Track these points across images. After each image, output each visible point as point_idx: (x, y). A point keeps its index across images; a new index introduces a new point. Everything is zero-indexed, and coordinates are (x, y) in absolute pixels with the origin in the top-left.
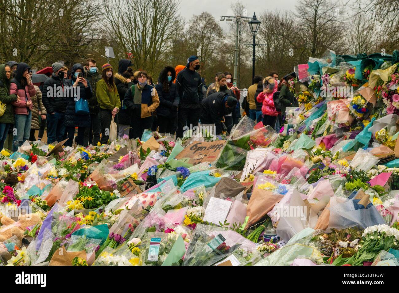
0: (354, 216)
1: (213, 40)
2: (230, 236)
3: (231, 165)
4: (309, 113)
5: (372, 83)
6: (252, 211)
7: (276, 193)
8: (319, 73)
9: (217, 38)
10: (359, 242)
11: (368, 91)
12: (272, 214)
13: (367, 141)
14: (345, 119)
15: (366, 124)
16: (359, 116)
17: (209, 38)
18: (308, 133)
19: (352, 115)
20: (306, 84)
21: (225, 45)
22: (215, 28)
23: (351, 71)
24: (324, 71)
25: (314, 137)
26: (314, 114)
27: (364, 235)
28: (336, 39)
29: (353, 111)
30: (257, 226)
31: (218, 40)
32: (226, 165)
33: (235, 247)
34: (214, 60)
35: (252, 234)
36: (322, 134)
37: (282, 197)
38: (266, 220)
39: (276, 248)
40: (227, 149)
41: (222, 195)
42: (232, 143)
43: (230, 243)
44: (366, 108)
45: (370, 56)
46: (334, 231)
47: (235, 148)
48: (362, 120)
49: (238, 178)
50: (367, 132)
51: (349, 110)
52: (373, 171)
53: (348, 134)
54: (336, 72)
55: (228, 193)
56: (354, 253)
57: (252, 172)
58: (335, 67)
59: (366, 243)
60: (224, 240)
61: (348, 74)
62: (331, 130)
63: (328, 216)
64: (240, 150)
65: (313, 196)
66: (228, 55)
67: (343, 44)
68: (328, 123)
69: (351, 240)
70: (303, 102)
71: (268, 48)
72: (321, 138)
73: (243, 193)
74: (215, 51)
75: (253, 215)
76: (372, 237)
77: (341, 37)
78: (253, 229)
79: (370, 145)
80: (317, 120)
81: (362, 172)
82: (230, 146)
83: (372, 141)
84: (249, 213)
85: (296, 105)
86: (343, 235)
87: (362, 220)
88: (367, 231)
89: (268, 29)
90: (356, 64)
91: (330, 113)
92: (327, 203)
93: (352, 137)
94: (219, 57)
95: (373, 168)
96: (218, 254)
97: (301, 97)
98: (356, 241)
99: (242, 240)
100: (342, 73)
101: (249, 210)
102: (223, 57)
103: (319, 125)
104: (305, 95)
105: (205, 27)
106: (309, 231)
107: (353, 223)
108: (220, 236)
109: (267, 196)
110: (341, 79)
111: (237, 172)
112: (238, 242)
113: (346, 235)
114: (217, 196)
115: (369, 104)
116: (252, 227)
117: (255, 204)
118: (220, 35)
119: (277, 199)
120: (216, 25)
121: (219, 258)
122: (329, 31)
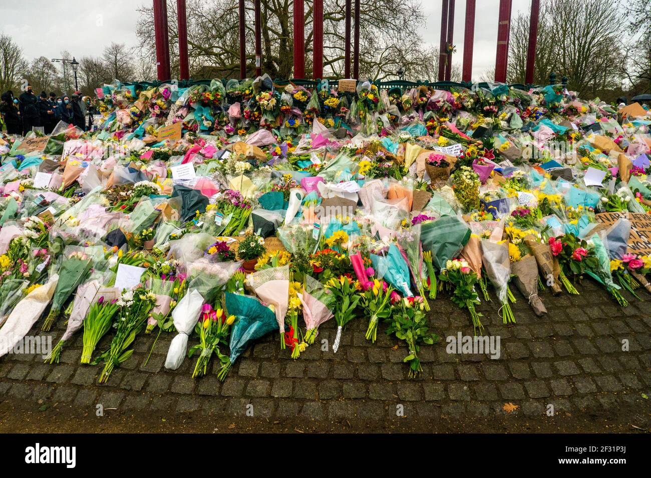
0: (129, 177)
1: (51, 74)
2: (49, 195)
3: (54, 151)
4: (106, 118)
5: (142, 99)
6: (66, 179)
7: (81, 167)
8: (110, 94)
9: (53, 73)
10: (132, 192)
11: (140, 104)
12: (79, 180)
13: (141, 134)
14: (127, 120)
15: (141, 123)
16: (136, 119)
17: (47, 73)
18: (107, 130)
19: (132, 118)
20: (103, 100)
21: (59, 78)
22: (51, 67)
23: (129, 92)
24: (113, 92)
25: (111, 132)
26: (110, 118)
27: (134, 187)
28: (130, 75)
29: (132, 116)
30: (71, 188)
31: (54, 75)
32: (51, 152)
33: (52, 202)
34: (52, 88)
35: (66, 193)
36: (115, 131)
37: (84, 169)
38: (75, 183)
39: (80, 200)
40: (50, 142)
41: (44, 170)
42: (54, 138)
43: (48, 199)
44: (140, 114)
45: (140, 83)
46: (117, 186)
47: (56, 141)
48: (138, 121)
49: (59, 159)
50: (141, 128)
51: (130, 116)
52: (142, 151)
53: (131, 130)
54: (120, 92)
55: (50, 169)
56: (129, 199)
57: (68, 155)
58: (119, 90)
59: (136, 192)
60: (44, 198)
61: (127, 95)
62: (121, 128)
63: (113, 178)
64: (59, 142)
65: (104, 167)
66: (62, 84)
67: (135, 78)
68: (118, 124)
69: (128, 191)
70: (103, 111)
71: (88, 80)
72: (114, 133)
73: (59, 168)
74: (53, 82)
75: (67, 181)
76: (139, 189)
77: (134, 73)
78: (68, 190)
79: (144, 136)
80: (112, 122)
81: (136, 151)
82: (52, 140)
83: (145, 133)
84: (64, 181)
85: (99, 113)
86: (123, 189)
87: (134, 180)
88: (136, 185)
89: (86, 68)
90: (131, 88)
91: (118, 118)
92: (113, 170)
93: (133, 131)
94: (56, 86)
95: (143, 149)
96: (41, 207)
97: (102, 108)
98: (130, 191)
99: (58, 197)
100: (123, 93)
101: (64, 178)
102: (59, 86)
103: (113, 125)
104: (104, 107)
105: (44, 66)
106: (100, 188)
107: (128, 181)
108: (41, 196)
109: (75, 169)
110: (123, 97)
111: (58, 156)
112: (55, 198)
113: (125, 188)
114: (41, 171)
115: (141, 112)
116: (67, 188)
117: (67, 174)
118: (55, 72)
119: (82, 170)
120: (51, 65)
121: (42, 209)
122: (125, 69)
